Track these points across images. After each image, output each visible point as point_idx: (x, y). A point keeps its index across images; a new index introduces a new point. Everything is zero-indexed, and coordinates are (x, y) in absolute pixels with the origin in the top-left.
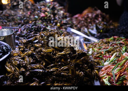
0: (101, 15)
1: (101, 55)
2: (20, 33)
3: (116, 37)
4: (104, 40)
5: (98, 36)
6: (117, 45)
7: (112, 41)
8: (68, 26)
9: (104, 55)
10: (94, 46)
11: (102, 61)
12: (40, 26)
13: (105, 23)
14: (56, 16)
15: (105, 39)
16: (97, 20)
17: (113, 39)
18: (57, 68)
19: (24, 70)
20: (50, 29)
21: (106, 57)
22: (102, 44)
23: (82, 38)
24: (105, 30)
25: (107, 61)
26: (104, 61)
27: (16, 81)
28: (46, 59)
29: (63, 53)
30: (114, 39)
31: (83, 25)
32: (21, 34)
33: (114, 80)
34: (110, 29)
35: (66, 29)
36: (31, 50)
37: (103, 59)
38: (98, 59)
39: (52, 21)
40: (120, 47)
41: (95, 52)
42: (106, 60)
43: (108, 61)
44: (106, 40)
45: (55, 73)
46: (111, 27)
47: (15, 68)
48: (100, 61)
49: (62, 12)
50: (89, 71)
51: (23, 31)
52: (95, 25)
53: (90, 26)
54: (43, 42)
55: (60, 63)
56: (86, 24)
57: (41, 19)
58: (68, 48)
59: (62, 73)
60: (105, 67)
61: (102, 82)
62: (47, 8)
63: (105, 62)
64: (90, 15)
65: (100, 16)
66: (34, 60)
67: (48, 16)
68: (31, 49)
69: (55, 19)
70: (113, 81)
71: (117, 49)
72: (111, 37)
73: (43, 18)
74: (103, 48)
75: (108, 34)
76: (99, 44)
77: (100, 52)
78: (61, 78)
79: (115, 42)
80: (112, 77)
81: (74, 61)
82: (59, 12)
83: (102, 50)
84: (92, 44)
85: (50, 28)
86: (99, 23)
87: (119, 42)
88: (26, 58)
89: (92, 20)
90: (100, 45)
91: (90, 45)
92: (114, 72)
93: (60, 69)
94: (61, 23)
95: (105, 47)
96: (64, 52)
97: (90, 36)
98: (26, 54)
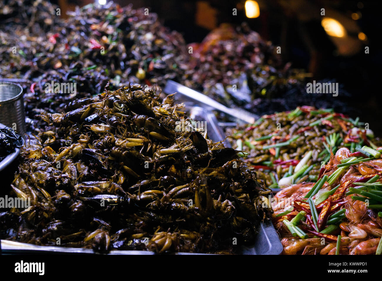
0: (260, 45)
1: (268, 160)
2: (35, 96)
3: (308, 109)
4: (273, 117)
5: (256, 107)
6: (312, 129)
7: (297, 119)
8: (167, 76)
9: (277, 158)
10: (247, 135)
11: (273, 174)
12: (92, 75)
13: (273, 70)
14: (134, 47)
15: (277, 114)
16: (250, 60)
17: (300, 113)
18: (159, 192)
19: (67, 196)
20: (121, 85)
21: (284, 164)
22: (270, 127)
23: (210, 112)
24: (273, 88)
25: (286, 174)
26: (277, 176)
27: (45, 228)
28: (126, 167)
29: (173, 149)
30: (304, 115)
31: (210, 74)
32: (38, 98)
33: (315, 223)
34: (289, 86)
35: (163, 86)
36: (82, 143)
37: (275, 171)
38: (261, 170)
39: (122, 64)
40: (321, 136)
41: (250, 149)
42: (284, 173)
43: (288, 176)
44: (279, 116)
45: (154, 203)
46: (291, 81)
47: (40, 192)
48: (266, 176)
49: (149, 36)
50: (245, 198)
51: (41, 91)
52: (244, 75)
53: (230, 78)
54: (114, 119)
55: (166, 177)
56: (216, 72)
57: (89, 56)
58: (185, 136)
59: (174, 205)
60: (286, 189)
61: (282, 227)
62: (105, 25)
63: (281, 178)
64: (229, 47)
65: (257, 50)
66: (90, 168)
67: (111, 47)
68: (82, 140)
69: (130, 57)
70: (311, 224)
71: (314, 143)
72: (294, 109)
73: (95, 54)
74: (273, 138)
75: (283, 102)
76: (262, 127)
77: (264, 150)
78: (170, 217)
79: (306, 123)
80: (308, 216)
81: (204, 172)
82: (141, 38)
83: (271, 144)
84: (240, 129)
85: (121, 82)
86: (258, 70)
87: (318, 122)
88: (67, 163)
89: (236, 60)
90: (262, 130)
91: (235, 131)
92: (314, 201)
93: (167, 192)
94: (148, 67)
95: (278, 137)
96: (175, 145)
97: (233, 106)
98: (67, 154)
